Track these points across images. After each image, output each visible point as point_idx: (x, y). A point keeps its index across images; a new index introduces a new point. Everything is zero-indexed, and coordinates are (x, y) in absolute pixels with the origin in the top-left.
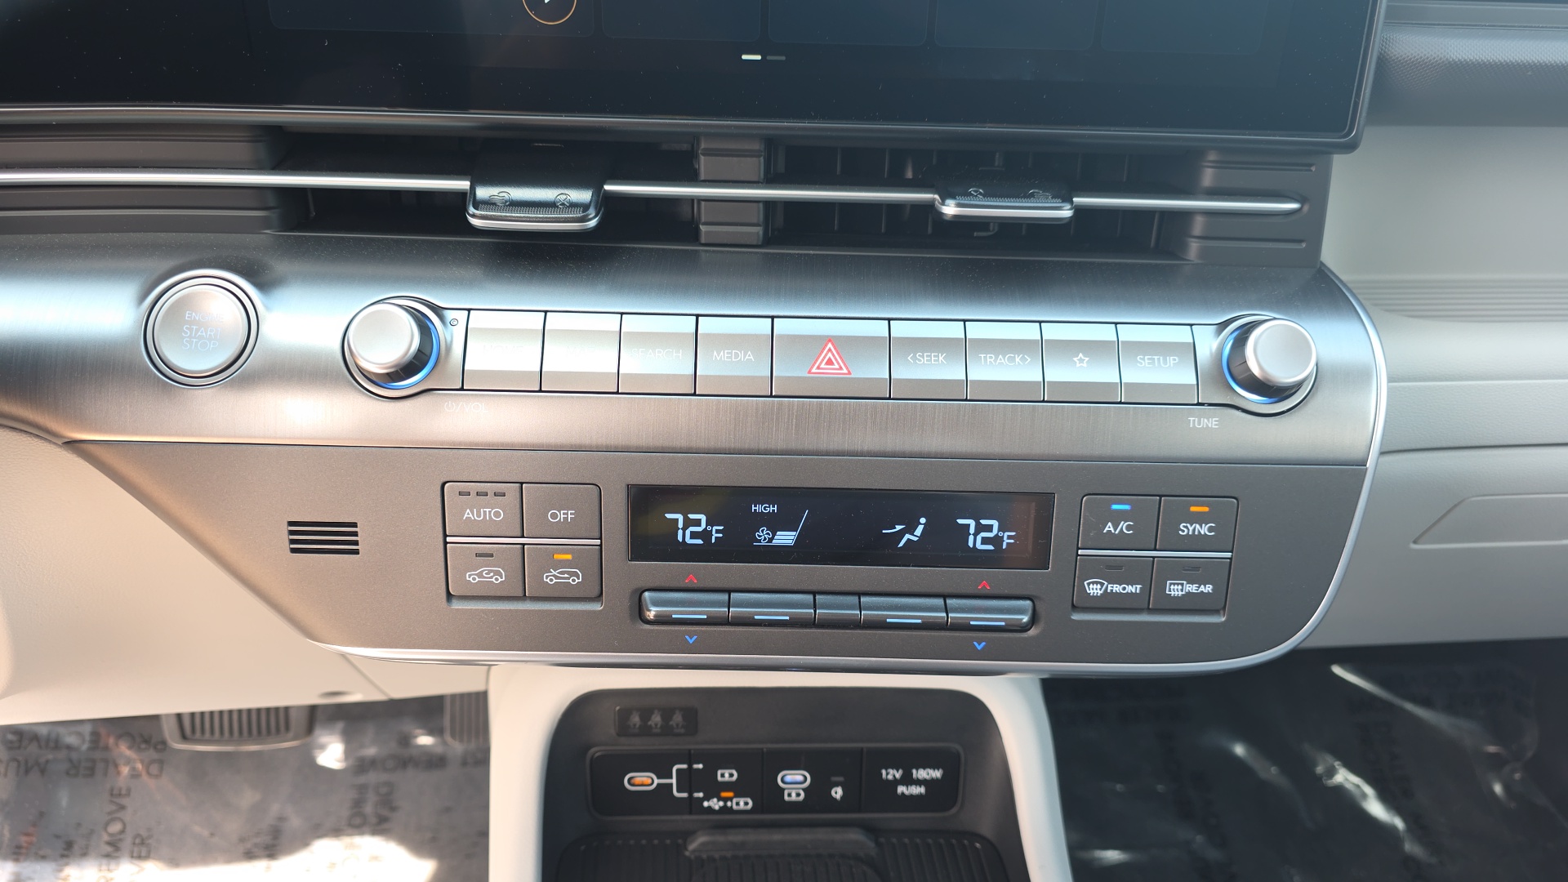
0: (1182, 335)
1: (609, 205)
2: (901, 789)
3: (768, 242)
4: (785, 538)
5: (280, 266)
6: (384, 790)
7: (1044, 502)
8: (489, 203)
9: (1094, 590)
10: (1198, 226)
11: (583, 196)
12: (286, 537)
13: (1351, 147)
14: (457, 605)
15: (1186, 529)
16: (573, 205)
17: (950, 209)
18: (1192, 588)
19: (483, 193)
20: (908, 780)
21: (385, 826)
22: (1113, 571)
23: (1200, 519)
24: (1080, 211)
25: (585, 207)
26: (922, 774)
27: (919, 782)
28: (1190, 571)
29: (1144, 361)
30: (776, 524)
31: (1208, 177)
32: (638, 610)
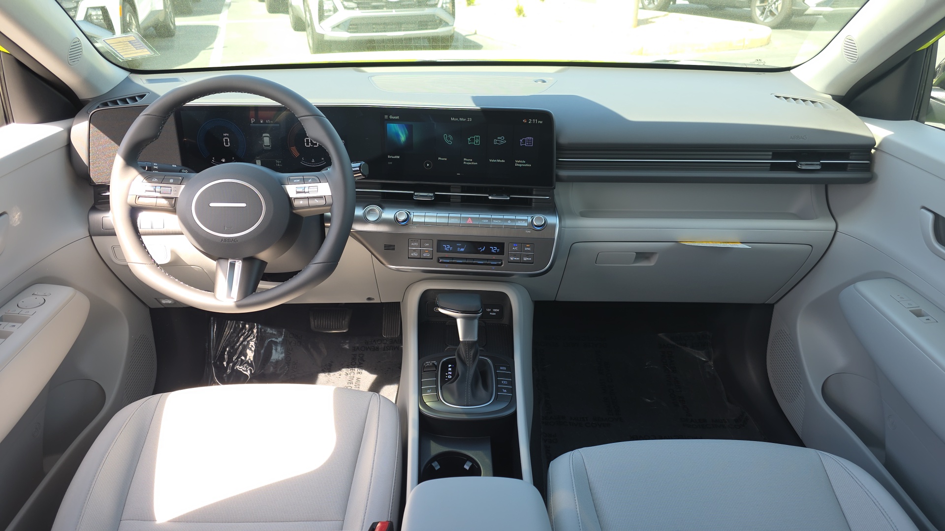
0: (526, 218)
1: (436, 196)
2: (491, 313)
3: (462, 202)
4: (462, 250)
5: (384, 205)
6: (361, 356)
7: (503, 244)
8: (417, 195)
9: (512, 259)
10: (534, 200)
11: (432, 194)
12: (384, 247)
13: (554, 188)
14: (410, 259)
15: (526, 249)
16: (430, 196)
17: (490, 198)
18: (528, 259)
19: (416, 194)
20: (492, 311)
21: (362, 365)
22: (515, 256)
23: (528, 247)
24: (511, 198)
25: (432, 196)
26: (495, 310)
27: (494, 312)
28: (527, 256)
29: (519, 222)
30: (461, 247)
31: (534, 193)
32: (439, 260)
